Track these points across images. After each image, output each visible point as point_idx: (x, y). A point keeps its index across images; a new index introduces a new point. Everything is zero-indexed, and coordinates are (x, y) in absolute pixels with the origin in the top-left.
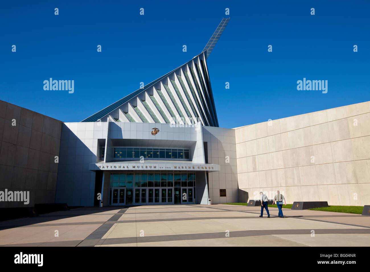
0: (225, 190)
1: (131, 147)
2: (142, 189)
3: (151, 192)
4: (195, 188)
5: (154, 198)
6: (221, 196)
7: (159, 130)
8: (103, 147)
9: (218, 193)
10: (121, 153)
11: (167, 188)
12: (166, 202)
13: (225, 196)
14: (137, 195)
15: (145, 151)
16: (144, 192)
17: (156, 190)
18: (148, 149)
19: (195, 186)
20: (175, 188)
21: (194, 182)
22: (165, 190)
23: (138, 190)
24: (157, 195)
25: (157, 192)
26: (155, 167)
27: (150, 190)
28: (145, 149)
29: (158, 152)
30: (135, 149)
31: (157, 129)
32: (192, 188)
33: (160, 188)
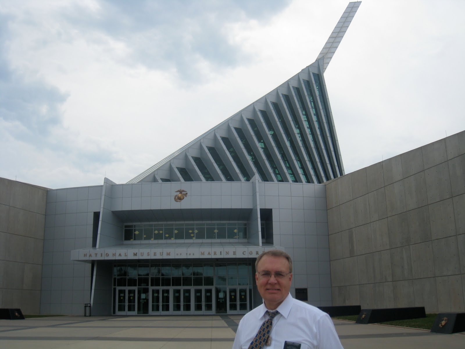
1: (151, 223)
2: (163, 290)
3: (177, 295)
7: (187, 194)
11: (203, 288)
12: (201, 310)
13: (306, 299)
16: (166, 295)
18: (176, 225)
20: (216, 288)
23: (157, 292)
25: (187, 294)
26: (168, 254)
28: (172, 225)
30: (155, 225)
31: (183, 191)
32: (245, 288)
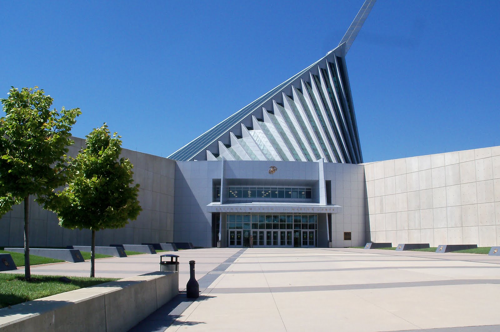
0: (350, 233)
1: (248, 186)
2: (260, 232)
3: (269, 235)
4: (316, 231)
5: (272, 240)
6: (345, 239)
7: (277, 169)
8: (217, 186)
9: (343, 236)
10: (236, 192)
11: (286, 230)
12: (285, 245)
13: (350, 239)
14: (255, 237)
15: (263, 191)
16: (262, 235)
17: (274, 233)
18: (265, 188)
19: (316, 228)
20: (294, 231)
21: (316, 224)
22: (285, 232)
23: (255, 232)
24: (275, 238)
25: (275, 235)
27: (268, 233)
28: (262, 188)
29: (277, 191)
30: (251, 188)
31: (275, 167)
32: (314, 230)
33: (279, 231)
